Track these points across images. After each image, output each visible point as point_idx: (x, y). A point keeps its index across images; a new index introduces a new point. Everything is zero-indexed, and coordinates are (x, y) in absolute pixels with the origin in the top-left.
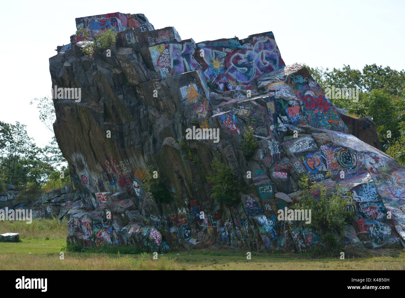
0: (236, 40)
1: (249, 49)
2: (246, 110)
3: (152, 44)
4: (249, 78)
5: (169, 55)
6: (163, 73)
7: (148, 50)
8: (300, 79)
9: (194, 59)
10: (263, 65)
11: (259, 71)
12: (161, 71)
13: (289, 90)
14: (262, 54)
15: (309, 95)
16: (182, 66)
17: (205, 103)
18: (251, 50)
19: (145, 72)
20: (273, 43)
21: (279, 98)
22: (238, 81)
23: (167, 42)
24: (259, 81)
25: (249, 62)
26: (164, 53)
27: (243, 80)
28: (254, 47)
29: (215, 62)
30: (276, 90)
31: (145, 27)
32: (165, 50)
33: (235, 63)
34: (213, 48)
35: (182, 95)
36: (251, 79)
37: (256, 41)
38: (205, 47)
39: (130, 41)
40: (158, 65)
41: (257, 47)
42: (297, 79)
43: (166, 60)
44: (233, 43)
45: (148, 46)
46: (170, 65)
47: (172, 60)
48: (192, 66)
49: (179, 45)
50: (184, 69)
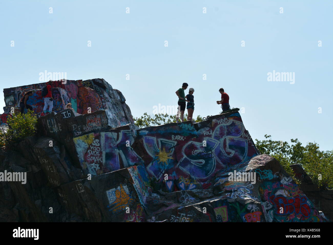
0: (190, 124)
1: (206, 136)
2: (188, 218)
3: (78, 134)
4: (207, 173)
5: (100, 146)
6: (92, 170)
7: (73, 141)
8: (268, 174)
9: (134, 151)
10: (226, 155)
11: (221, 163)
12: (89, 168)
13: (250, 190)
14: (225, 141)
15: (281, 195)
16: (118, 159)
17: (137, 209)
18: (210, 136)
19: (68, 170)
20: (240, 127)
21: (233, 201)
22: (193, 177)
23: (98, 130)
24: (218, 177)
25: (207, 152)
26: (94, 145)
27: (199, 176)
28: (214, 133)
29: (161, 153)
30: (233, 191)
31: (69, 112)
32: (94, 141)
33: (188, 154)
34: (158, 136)
35: (109, 200)
36: (210, 174)
37: (216, 124)
38: (148, 135)
39: (52, 130)
40: (86, 160)
41: (218, 132)
42: (264, 175)
43: (96, 153)
44: (185, 128)
45: (72, 136)
46: (102, 159)
47: (104, 153)
48: (131, 160)
49: (113, 133)
50: (120, 164)
